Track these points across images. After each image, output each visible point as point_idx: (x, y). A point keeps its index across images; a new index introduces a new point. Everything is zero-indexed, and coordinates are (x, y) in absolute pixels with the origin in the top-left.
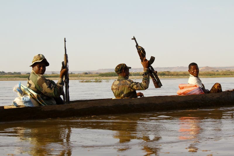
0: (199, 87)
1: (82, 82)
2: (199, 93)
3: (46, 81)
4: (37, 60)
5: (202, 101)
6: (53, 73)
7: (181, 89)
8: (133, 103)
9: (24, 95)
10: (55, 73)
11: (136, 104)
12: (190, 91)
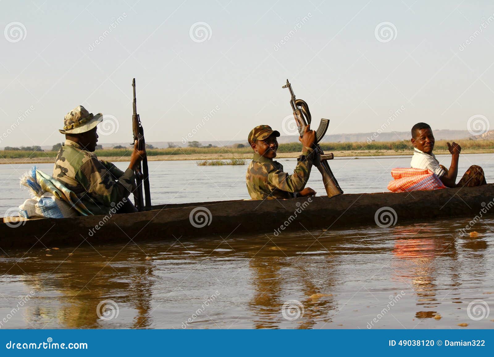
0: (434, 175)
1: (204, 164)
2: (434, 188)
3: (100, 167)
6: (170, 147)
7: (395, 178)
9: (43, 194)
10: (174, 147)
12: (415, 183)
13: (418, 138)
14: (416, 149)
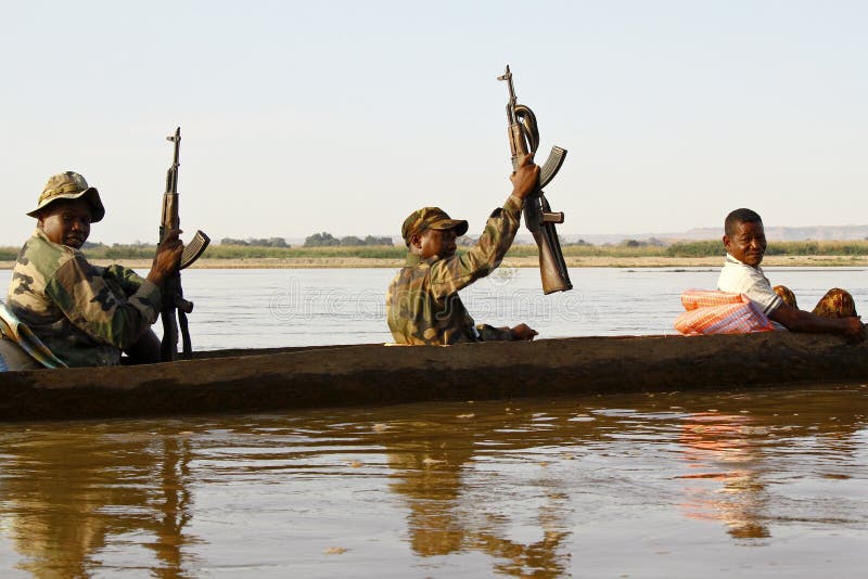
2: (752, 328)
3: (91, 273)
4: (62, 192)
5: (762, 361)
7: (688, 309)
8: (444, 362)
11: (455, 367)
12: (718, 318)
13: (736, 238)
14: (729, 256)
